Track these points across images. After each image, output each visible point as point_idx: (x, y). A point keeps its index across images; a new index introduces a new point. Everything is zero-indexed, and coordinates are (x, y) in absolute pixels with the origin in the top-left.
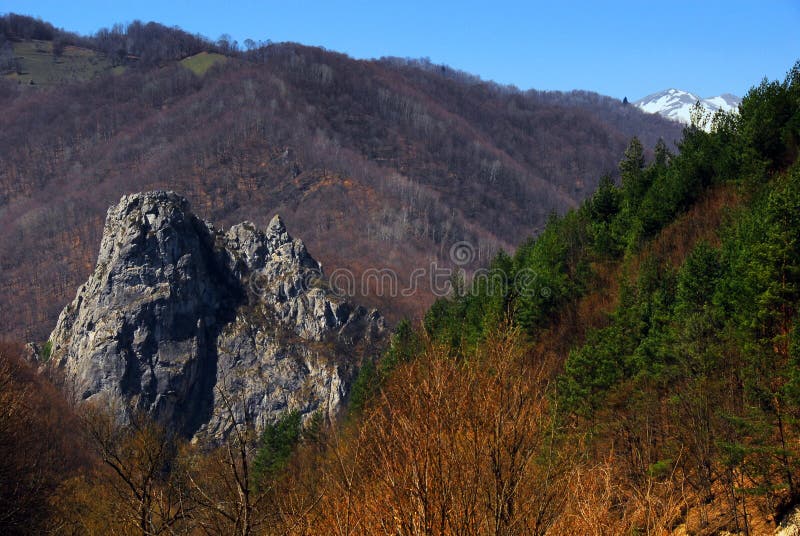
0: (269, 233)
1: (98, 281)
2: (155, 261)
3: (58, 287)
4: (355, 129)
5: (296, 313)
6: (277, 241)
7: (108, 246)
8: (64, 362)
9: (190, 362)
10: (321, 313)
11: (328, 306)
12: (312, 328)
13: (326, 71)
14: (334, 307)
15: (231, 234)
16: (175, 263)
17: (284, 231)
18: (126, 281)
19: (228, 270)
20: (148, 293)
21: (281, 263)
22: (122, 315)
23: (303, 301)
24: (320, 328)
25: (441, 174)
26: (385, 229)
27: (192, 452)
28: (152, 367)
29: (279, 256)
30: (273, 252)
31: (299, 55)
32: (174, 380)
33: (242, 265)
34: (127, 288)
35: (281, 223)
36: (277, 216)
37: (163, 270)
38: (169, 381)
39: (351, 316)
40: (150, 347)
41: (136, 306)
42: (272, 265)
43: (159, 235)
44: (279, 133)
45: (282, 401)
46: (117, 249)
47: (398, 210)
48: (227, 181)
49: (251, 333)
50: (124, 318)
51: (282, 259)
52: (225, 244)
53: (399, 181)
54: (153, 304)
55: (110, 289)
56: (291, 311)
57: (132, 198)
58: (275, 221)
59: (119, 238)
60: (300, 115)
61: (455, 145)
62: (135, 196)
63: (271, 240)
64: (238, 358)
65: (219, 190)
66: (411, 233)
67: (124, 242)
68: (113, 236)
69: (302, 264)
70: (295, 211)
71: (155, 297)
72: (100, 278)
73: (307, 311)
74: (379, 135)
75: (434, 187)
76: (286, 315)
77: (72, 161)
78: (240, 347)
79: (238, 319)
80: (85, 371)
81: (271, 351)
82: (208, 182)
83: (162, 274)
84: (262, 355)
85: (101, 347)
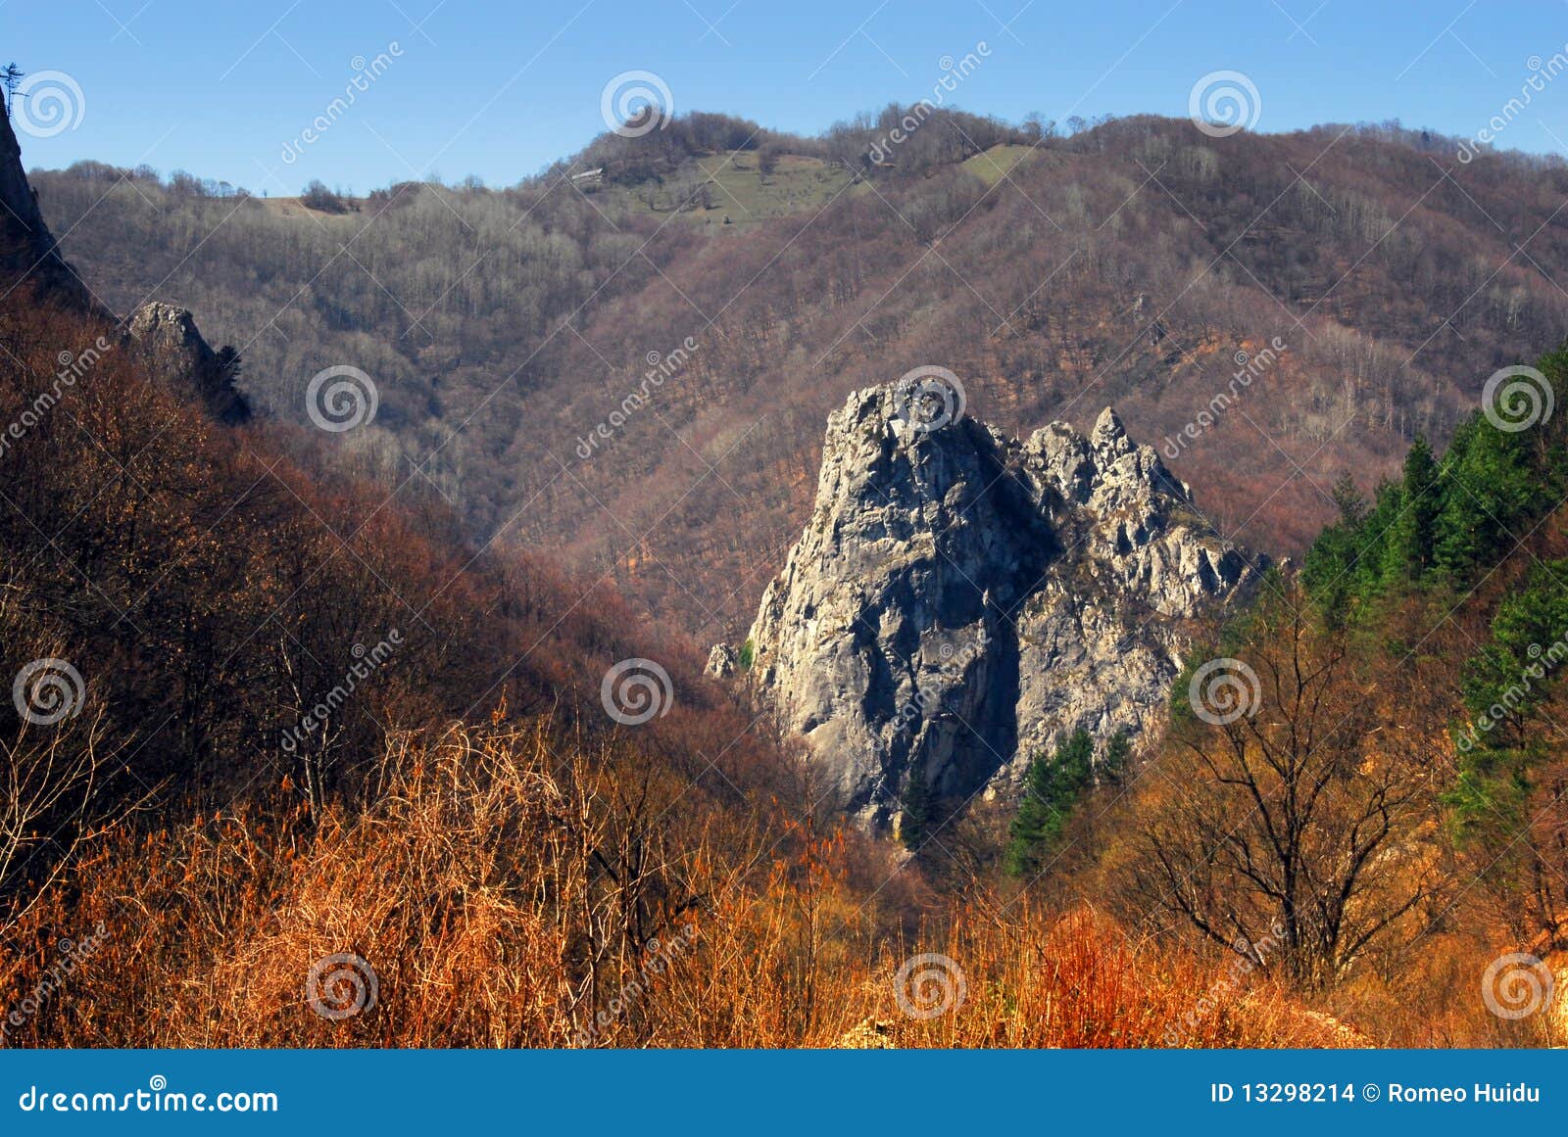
0: (1096, 439)
1: (818, 537)
2: (907, 498)
3: (774, 552)
4: (1261, 252)
5: (1148, 572)
6: (1110, 451)
7: (832, 478)
8: (772, 674)
9: (975, 663)
10: (1191, 569)
11: (1203, 557)
12: (1176, 597)
13: (1207, 158)
14: (1213, 558)
15: (1033, 445)
16: (941, 499)
17: (1121, 434)
18: (863, 534)
19: (1032, 505)
20: (900, 552)
21: (1118, 489)
22: (859, 590)
23: (1160, 550)
24: (1192, 596)
25: (1415, 319)
26: (1314, 420)
27: (987, 814)
28: (913, 675)
29: (1118, 477)
30: (1105, 470)
31: (1159, 135)
32: (950, 694)
33: (1053, 496)
34: (865, 546)
35: (1116, 420)
36: (1108, 409)
37: (921, 512)
38: (942, 697)
39: (1245, 572)
40: (906, 641)
41: (881, 574)
42: (1105, 493)
43: (911, 453)
44: (1125, 270)
45: (1134, 723)
46: (845, 480)
47: (1337, 386)
48: (1042, 357)
49: (1073, 610)
50: (863, 595)
51: (1121, 481)
52: (1023, 463)
53: (1337, 335)
54: (908, 570)
55: (838, 549)
56: (1141, 570)
57: (865, 395)
58: (1105, 418)
59: (848, 463)
60: (1162, 235)
61: (1440, 267)
62: (871, 391)
63: (1100, 450)
64: (1055, 653)
65: (1028, 374)
66: (1360, 424)
67: (856, 470)
68: (838, 461)
69: (1154, 487)
70: (1157, 400)
71: (911, 557)
72: (821, 531)
73: (1167, 568)
74: (1303, 259)
75: (1405, 340)
76: (1132, 575)
77: (790, 345)
78: (1057, 634)
79: (1050, 587)
80: (806, 686)
81: (1111, 635)
82: (1010, 360)
83: (920, 519)
84: (1094, 646)
85: (829, 645)
